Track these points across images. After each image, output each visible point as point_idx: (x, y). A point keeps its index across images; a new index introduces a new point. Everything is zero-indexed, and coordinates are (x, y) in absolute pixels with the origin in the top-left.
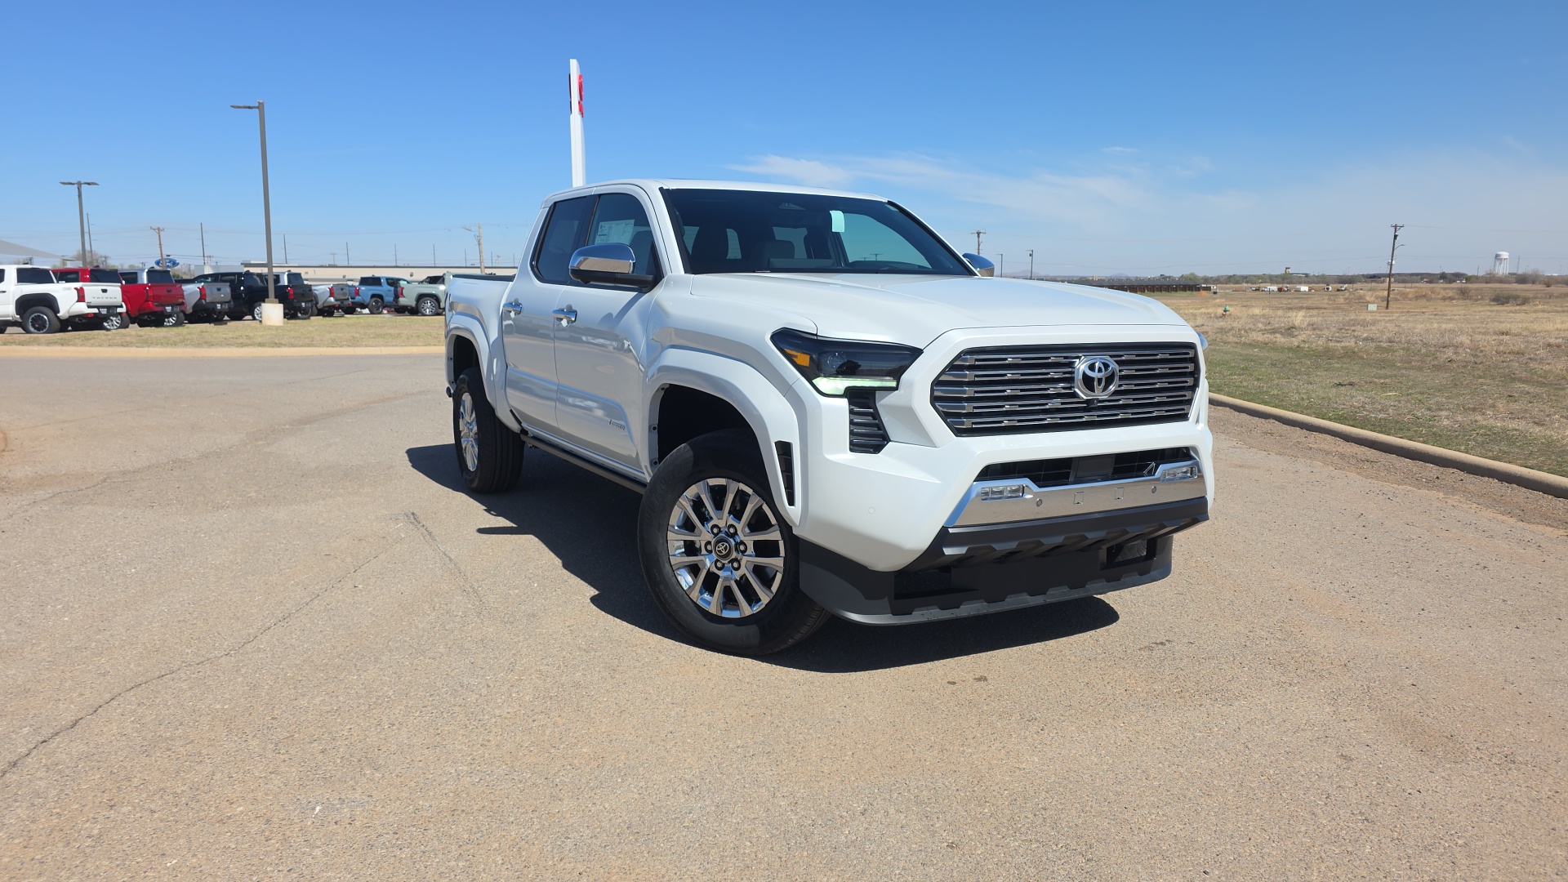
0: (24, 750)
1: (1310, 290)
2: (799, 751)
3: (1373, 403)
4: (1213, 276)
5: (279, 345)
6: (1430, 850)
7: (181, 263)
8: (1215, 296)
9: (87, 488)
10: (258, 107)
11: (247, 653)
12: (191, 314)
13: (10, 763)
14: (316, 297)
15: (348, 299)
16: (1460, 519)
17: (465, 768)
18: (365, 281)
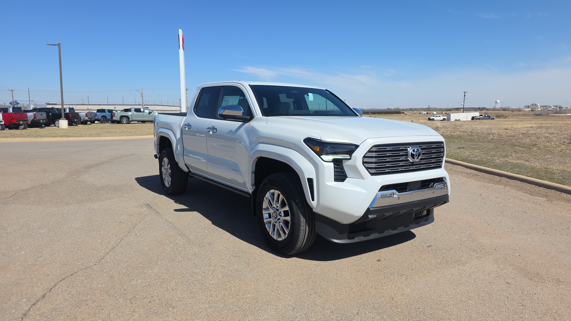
0: (27, 308)
1: (437, 113)
2: (326, 291)
3: (472, 155)
4: (405, 108)
5: (69, 136)
6: (546, 315)
7: (20, 103)
8: (406, 115)
9: (9, 197)
10: (58, 45)
11: (103, 264)
12: (30, 124)
13: (23, 314)
14: (80, 117)
15: (93, 118)
16: (512, 195)
17: (207, 306)
18: (99, 111)
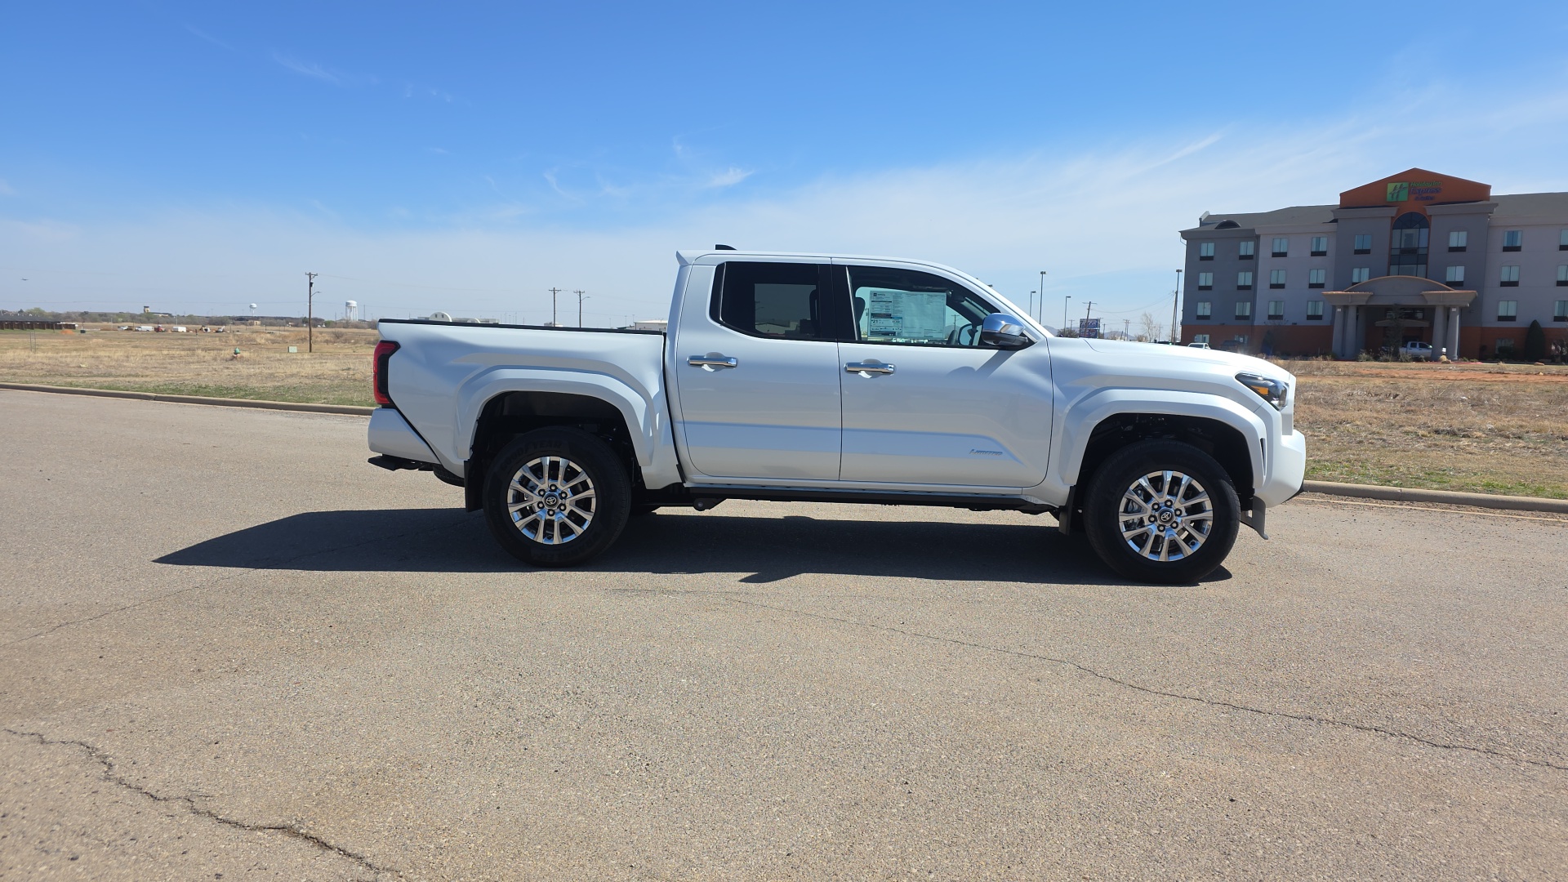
1: (188, 331)
4: (63, 311)
8: (83, 335)
